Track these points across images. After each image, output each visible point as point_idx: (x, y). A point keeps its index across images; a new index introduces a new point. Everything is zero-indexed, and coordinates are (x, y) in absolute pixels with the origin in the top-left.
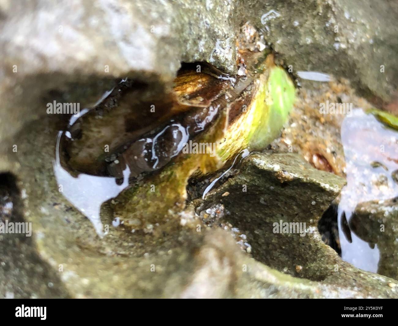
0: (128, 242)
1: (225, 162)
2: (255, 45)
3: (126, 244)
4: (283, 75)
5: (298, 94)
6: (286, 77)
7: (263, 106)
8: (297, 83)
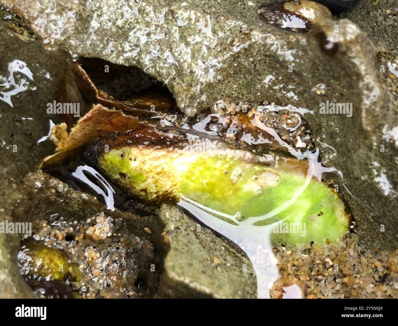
4: (330, 200)
5: (346, 237)
6: (340, 208)
7: (217, 173)
8: (352, 224)
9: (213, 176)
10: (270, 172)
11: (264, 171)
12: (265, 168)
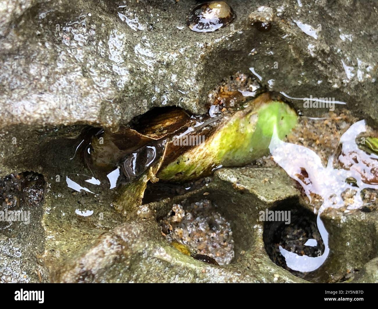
0: (115, 220)
1: (202, 172)
2: (248, 87)
3: (114, 221)
4: (282, 107)
5: (300, 121)
6: (288, 108)
7: (234, 134)
8: (299, 112)
9: (232, 138)
10: (253, 114)
11: (251, 116)
12: (251, 114)
